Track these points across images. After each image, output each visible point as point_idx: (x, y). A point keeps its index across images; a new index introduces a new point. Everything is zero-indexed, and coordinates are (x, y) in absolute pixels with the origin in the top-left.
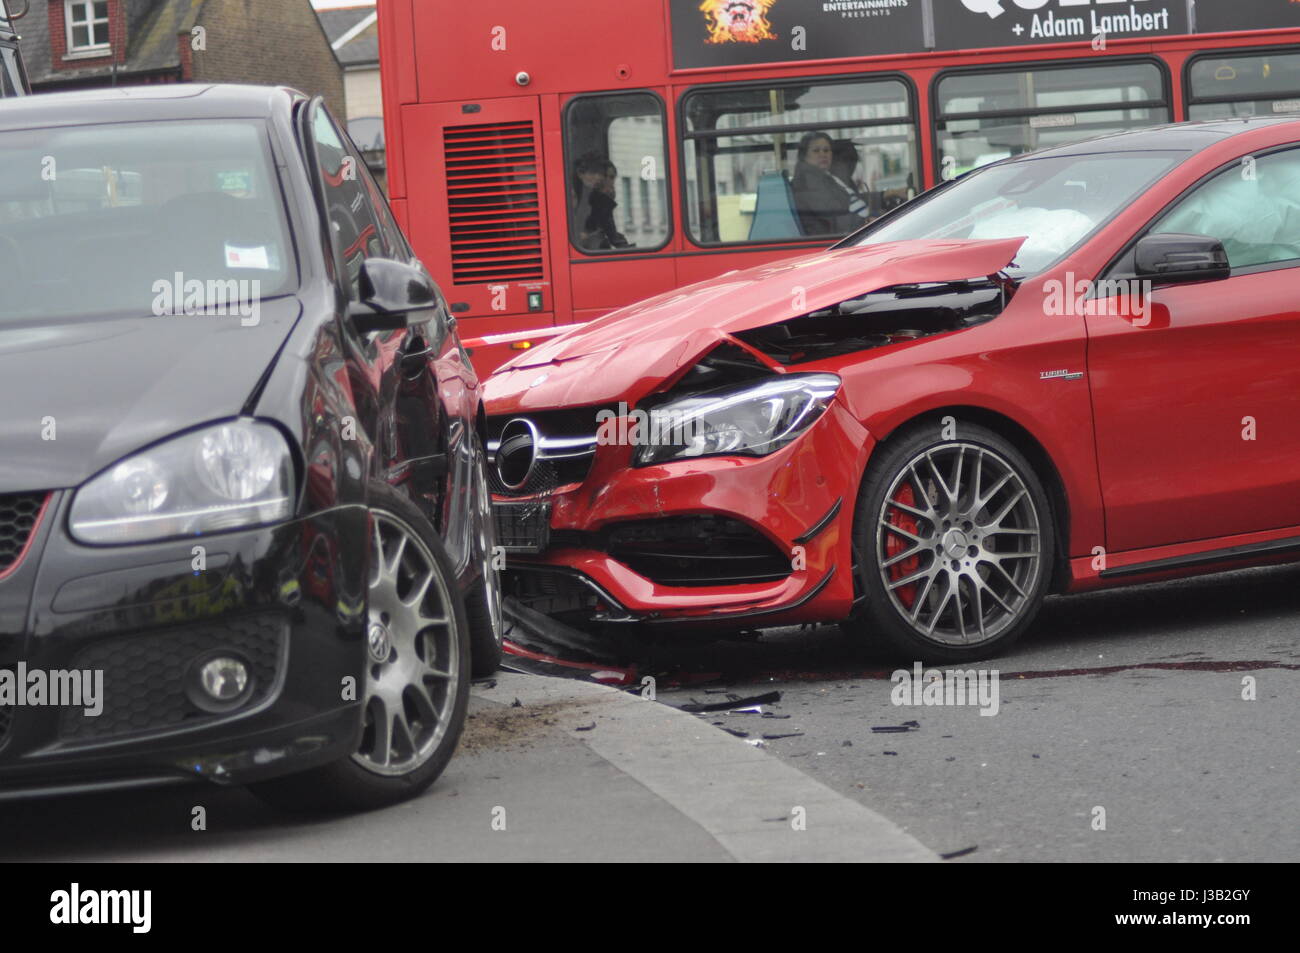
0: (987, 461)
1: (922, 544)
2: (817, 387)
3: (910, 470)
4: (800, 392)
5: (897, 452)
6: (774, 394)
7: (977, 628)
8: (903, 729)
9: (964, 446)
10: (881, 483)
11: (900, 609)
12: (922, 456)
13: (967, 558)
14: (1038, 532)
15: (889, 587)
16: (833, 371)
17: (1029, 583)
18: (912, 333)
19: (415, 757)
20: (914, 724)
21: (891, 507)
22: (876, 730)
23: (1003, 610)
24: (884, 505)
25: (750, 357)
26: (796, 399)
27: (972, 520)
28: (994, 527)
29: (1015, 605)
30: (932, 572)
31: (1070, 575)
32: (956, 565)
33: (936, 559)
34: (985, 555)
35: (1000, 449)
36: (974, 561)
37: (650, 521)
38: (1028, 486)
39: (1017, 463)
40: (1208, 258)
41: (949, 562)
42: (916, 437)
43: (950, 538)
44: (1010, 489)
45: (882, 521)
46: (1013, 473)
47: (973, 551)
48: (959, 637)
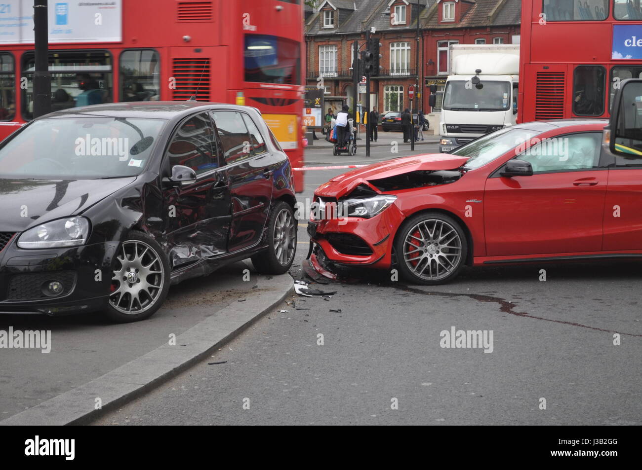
0: (444, 225)
1: (419, 249)
2: (390, 199)
3: (417, 226)
4: (384, 200)
5: (414, 220)
6: (375, 201)
7: (436, 276)
8: (337, 312)
9: (437, 220)
10: (407, 229)
11: (410, 268)
12: (422, 222)
13: (436, 254)
14: (461, 248)
15: (406, 261)
16: (394, 195)
17: (456, 263)
18: (432, 184)
19: (141, 310)
20: (340, 310)
21: (409, 237)
22: (331, 311)
23: (446, 271)
24: (407, 236)
25: (370, 188)
26: (382, 202)
27: (438, 243)
28: (445, 246)
29: (450, 270)
30: (422, 257)
31: (473, 262)
32: (431, 256)
33: (424, 253)
34: (441, 254)
35: (450, 223)
36: (438, 255)
37: (336, 234)
38: (459, 234)
39: (456, 227)
40: (526, 169)
41: (429, 255)
42: (421, 216)
43: (431, 248)
44: (453, 234)
45: (406, 241)
46: (454, 230)
47: (438, 252)
48: (429, 278)
